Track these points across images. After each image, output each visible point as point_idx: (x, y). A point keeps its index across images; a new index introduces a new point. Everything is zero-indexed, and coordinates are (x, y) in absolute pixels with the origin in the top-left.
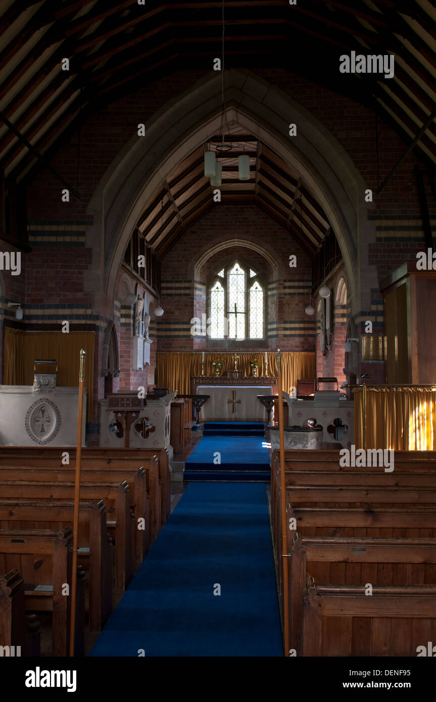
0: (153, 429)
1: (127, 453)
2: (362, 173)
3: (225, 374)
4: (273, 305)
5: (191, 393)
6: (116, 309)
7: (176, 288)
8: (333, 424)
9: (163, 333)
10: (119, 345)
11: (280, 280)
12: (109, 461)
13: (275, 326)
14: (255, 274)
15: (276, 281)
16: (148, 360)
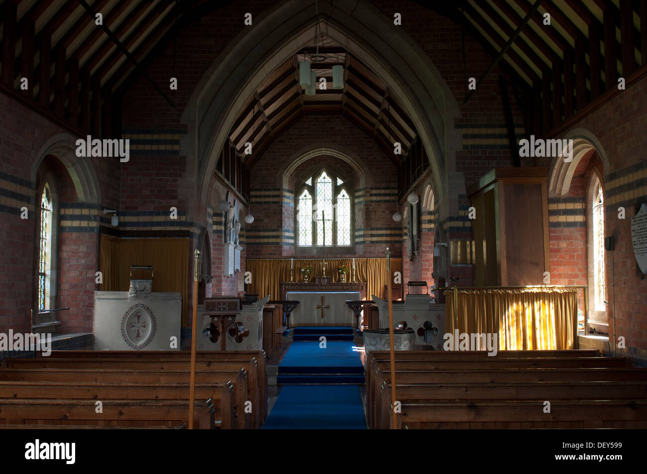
0: (246, 334)
1: (223, 355)
2: (448, 83)
3: (314, 280)
4: (360, 212)
5: (281, 298)
6: (209, 216)
7: (265, 196)
8: (423, 327)
9: (252, 241)
10: (212, 252)
11: (366, 188)
12: (209, 364)
13: (362, 233)
14: (342, 182)
15: (363, 189)
16: (238, 267)
